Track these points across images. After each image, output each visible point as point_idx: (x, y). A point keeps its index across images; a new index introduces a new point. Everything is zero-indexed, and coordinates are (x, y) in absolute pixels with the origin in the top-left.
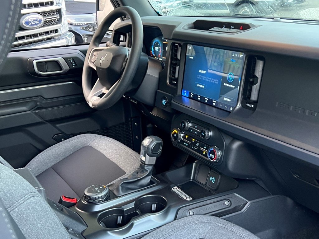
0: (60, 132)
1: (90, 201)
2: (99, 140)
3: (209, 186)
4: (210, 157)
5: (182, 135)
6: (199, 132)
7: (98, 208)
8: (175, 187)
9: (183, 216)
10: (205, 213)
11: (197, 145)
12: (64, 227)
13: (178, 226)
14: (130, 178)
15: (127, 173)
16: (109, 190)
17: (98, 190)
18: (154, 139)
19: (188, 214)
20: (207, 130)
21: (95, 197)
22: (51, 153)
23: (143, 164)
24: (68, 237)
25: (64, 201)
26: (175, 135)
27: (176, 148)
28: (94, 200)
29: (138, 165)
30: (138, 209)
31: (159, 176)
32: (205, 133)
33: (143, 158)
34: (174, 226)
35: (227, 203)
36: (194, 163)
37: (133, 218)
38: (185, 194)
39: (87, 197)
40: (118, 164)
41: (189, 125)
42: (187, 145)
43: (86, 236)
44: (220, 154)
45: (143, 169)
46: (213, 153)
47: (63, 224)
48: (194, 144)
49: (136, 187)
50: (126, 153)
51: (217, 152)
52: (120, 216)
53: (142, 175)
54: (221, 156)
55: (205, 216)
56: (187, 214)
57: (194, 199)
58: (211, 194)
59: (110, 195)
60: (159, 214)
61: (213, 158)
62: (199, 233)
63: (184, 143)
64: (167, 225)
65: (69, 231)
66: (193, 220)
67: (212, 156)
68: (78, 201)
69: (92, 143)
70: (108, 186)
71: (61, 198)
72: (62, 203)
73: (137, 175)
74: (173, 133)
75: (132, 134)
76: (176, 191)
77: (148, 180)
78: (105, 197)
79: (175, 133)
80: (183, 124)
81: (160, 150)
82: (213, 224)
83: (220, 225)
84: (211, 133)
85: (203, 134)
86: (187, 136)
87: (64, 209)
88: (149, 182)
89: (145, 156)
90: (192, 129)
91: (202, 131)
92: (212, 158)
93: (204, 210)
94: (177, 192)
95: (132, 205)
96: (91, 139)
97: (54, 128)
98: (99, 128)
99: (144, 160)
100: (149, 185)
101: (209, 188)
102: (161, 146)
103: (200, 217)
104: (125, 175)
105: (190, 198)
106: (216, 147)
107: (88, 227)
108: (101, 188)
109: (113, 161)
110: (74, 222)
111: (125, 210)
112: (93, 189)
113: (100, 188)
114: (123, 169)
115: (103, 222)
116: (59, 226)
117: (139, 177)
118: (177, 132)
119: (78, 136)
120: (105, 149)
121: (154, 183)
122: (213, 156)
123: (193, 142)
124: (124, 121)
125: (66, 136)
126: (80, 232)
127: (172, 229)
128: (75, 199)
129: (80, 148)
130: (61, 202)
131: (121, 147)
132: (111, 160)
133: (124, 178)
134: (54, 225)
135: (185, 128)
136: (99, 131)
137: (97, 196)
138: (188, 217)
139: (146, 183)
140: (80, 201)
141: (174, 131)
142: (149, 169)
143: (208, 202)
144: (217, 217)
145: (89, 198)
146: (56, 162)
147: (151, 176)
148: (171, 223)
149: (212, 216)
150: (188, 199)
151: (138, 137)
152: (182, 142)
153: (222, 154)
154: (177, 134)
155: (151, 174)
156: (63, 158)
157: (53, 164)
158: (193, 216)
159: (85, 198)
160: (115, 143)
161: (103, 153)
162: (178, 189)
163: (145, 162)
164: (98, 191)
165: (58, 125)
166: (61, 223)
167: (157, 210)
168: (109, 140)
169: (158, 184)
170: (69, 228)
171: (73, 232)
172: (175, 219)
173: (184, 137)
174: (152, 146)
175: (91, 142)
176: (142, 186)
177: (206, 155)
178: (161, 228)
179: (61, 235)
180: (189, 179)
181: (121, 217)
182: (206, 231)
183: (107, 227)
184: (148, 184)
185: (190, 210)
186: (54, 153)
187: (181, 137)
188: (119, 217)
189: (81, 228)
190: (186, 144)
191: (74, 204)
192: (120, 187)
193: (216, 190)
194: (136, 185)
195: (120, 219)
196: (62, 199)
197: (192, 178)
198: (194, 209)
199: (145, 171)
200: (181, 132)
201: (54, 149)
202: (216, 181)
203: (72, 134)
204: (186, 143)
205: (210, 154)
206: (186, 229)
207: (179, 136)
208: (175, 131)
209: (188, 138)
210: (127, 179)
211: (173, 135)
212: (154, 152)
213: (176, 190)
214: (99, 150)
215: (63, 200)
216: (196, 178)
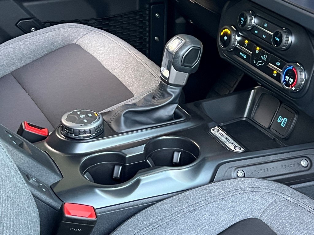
0: (29, 17)
1: (69, 135)
2: (93, 37)
3: (275, 132)
4: (285, 81)
5: (238, 38)
6: (271, 35)
7: (82, 148)
8: (217, 128)
9: (225, 178)
10: (263, 176)
11: (264, 58)
12: (21, 175)
13: (216, 193)
14: (140, 104)
15: (135, 96)
16: (103, 120)
17: (84, 118)
18: (188, 40)
19: (234, 175)
20: (285, 32)
21: (79, 130)
22: (12, 50)
23: (164, 83)
24: (26, 193)
25: (27, 132)
26: (225, 38)
27: (224, 61)
28: (77, 135)
29: (154, 84)
30: (149, 157)
31: (191, 105)
32: (281, 37)
33: (166, 73)
34: (209, 193)
35: (304, 163)
36: (253, 91)
37: (140, 171)
38: (233, 142)
39: (65, 128)
40: (121, 80)
41: (253, 21)
42: (245, 57)
43: (59, 193)
44: (303, 77)
45: (164, 92)
46: (292, 74)
47: (20, 169)
48: (257, 57)
49: (149, 121)
50: (136, 63)
51: (299, 73)
52: (119, 165)
53: (161, 101)
54: (307, 81)
55: (265, 181)
56: (232, 175)
57: (247, 151)
58: (277, 146)
59: (103, 130)
60: (186, 169)
61: (291, 83)
62: (252, 209)
63: (241, 53)
64: (197, 189)
65: (31, 181)
66: (243, 186)
67: (289, 80)
68: (50, 134)
69: (81, 40)
70: (103, 114)
71: (21, 125)
72: (24, 134)
73: (153, 100)
74: (222, 34)
75: (149, 32)
76: (217, 134)
77: (170, 110)
78: (96, 132)
79: (226, 34)
80: (243, 19)
81: (197, 62)
82: (278, 196)
83: (289, 199)
84: (291, 39)
85: (278, 40)
86: (247, 41)
87: (25, 144)
88: (173, 115)
89: (169, 69)
90: (257, 29)
91: (276, 34)
92: (287, 84)
93: (263, 170)
94: (220, 135)
95: (140, 150)
96: (79, 34)
97: (20, 8)
98: (95, 17)
99: (167, 77)
100: (172, 120)
101: (273, 134)
102: (200, 54)
103: (255, 182)
104: (133, 98)
105: (241, 149)
106: (298, 64)
107: (63, 178)
108: (90, 115)
109: (114, 74)
110: (40, 167)
111: (127, 156)
112: (76, 117)
113: (88, 116)
114: (130, 88)
115: (89, 173)
116: (12, 173)
117: (156, 103)
118: (229, 32)
119: (57, 25)
120: (102, 52)
121: (180, 117)
122: (291, 80)
123: (257, 52)
124: (137, 8)
125: (38, 24)
126: (50, 185)
127: (205, 197)
128: (46, 130)
129: (60, 46)
130: (21, 131)
131: (128, 51)
132: (111, 71)
133: (130, 103)
134: (4, 170)
135: (246, 26)
136: (94, 21)
137: (82, 129)
138: (234, 179)
139: (166, 116)
140: (54, 132)
141: (224, 31)
142: (174, 92)
143: (272, 158)
144: (285, 184)
145: (69, 130)
146: (19, 66)
147: (176, 105)
148: (205, 187)
149: (275, 183)
150: (238, 150)
151: (159, 38)
152: (237, 51)
153: (309, 78)
154: (229, 37)
155: (177, 101)
156: (32, 60)
157: (13, 68)
158: (243, 179)
159: (62, 129)
160: (119, 44)
161: (98, 58)
162: (220, 131)
163: (168, 79)
164: (85, 121)
165: (26, 4)
166: (16, 167)
167: (182, 163)
168: (109, 37)
169: (187, 120)
170: (30, 177)
171: (37, 184)
172: (212, 181)
173: (241, 43)
174: (183, 53)
175: (79, 37)
176: (160, 120)
177: (278, 78)
178: (187, 193)
179: (15, 188)
180: (241, 116)
181: (121, 167)
182: (265, 206)
183: (95, 182)
184: (170, 118)
185: (239, 169)
186: (17, 50)
187: (236, 43)
188: (116, 168)
189: (51, 178)
190: (243, 55)
191: (43, 138)
192: (122, 118)
193: (286, 139)
194: (150, 118)
195: (118, 171)
196: (24, 128)
197: (245, 116)
198: (246, 168)
199: (166, 95)
200: (237, 32)
201: (17, 43)
202: (288, 124)
203: (48, 22)
204: (245, 54)
205: (286, 77)
206: (230, 199)
207: (233, 40)
208: (226, 30)
209: (248, 44)
210: (134, 105)
211: (222, 37)
212: (185, 64)
213: (217, 132)
214: (91, 53)
215: (26, 130)
216: (252, 115)
